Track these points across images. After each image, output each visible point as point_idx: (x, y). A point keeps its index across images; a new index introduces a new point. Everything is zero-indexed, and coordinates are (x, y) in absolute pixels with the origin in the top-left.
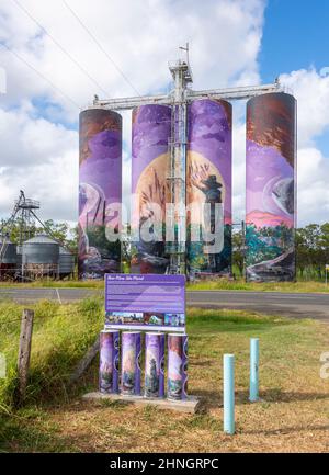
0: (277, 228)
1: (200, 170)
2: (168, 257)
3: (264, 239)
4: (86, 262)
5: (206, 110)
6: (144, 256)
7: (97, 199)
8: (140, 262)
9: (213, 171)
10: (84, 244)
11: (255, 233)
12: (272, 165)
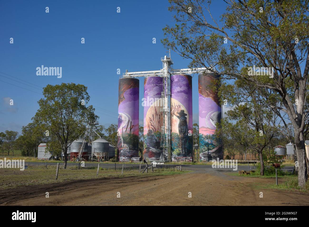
0: (213, 135)
1: (176, 107)
2: (162, 149)
3: (207, 141)
4: (122, 151)
5: (179, 80)
6: (150, 149)
7: (127, 121)
8: (148, 151)
9: (183, 108)
10: (121, 143)
11: (203, 137)
12: (210, 106)
